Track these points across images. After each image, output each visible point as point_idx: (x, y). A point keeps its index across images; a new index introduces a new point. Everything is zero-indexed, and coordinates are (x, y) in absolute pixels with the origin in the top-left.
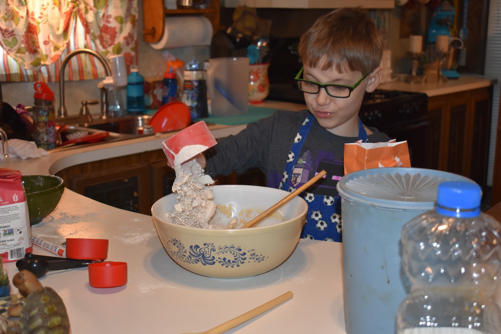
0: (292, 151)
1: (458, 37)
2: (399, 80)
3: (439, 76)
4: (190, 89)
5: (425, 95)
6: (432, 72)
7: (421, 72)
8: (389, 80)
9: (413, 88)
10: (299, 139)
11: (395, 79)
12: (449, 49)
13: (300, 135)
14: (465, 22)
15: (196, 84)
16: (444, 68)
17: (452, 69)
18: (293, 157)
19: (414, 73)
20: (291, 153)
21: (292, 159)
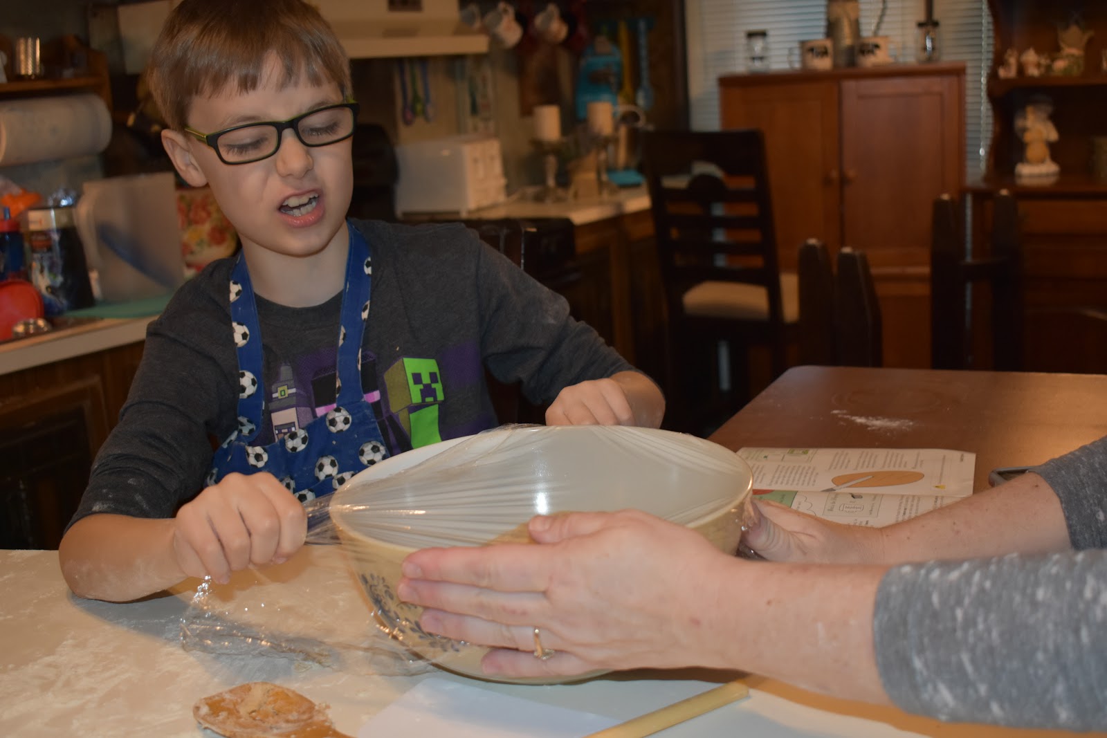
0: (242, 369)
1: (634, 103)
2: (523, 198)
3: (601, 185)
4: (45, 250)
5: (567, 223)
6: (586, 177)
7: (564, 179)
8: (502, 198)
9: (550, 210)
10: (244, 336)
11: (515, 197)
12: (616, 128)
13: (240, 324)
14: (645, 74)
15: (56, 237)
16: (611, 169)
17: (627, 168)
18: (254, 383)
19: (551, 182)
20: (243, 375)
21: (252, 386)
